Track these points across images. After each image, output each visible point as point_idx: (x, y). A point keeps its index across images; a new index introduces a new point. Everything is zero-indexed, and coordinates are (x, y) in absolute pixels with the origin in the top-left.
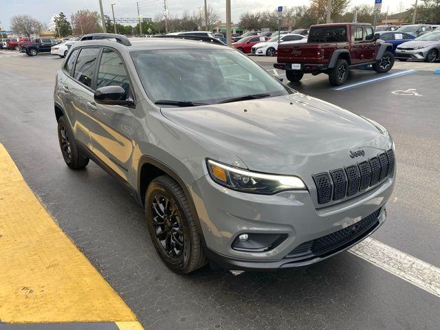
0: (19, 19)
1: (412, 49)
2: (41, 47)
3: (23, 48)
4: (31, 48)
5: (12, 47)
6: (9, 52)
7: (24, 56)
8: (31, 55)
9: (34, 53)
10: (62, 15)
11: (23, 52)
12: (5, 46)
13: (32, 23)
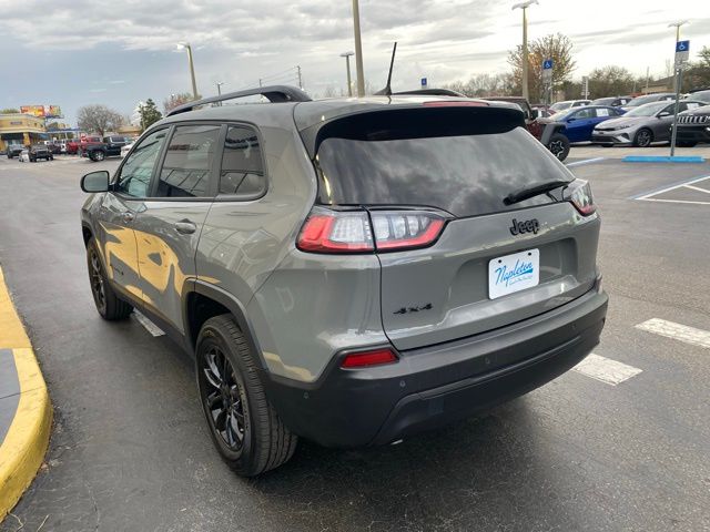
0: (89, 111)
1: (613, 129)
2: (110, 148)
3: (85, 150)
4: (96, 151)
5: (72, 151)
6: (69, 158)
7: (86, 162)
8: (96, 161)
9: (100, 157)
10: (150, 103)
11: (85, 156)
12: (63, 150)
13: (106, 116)
